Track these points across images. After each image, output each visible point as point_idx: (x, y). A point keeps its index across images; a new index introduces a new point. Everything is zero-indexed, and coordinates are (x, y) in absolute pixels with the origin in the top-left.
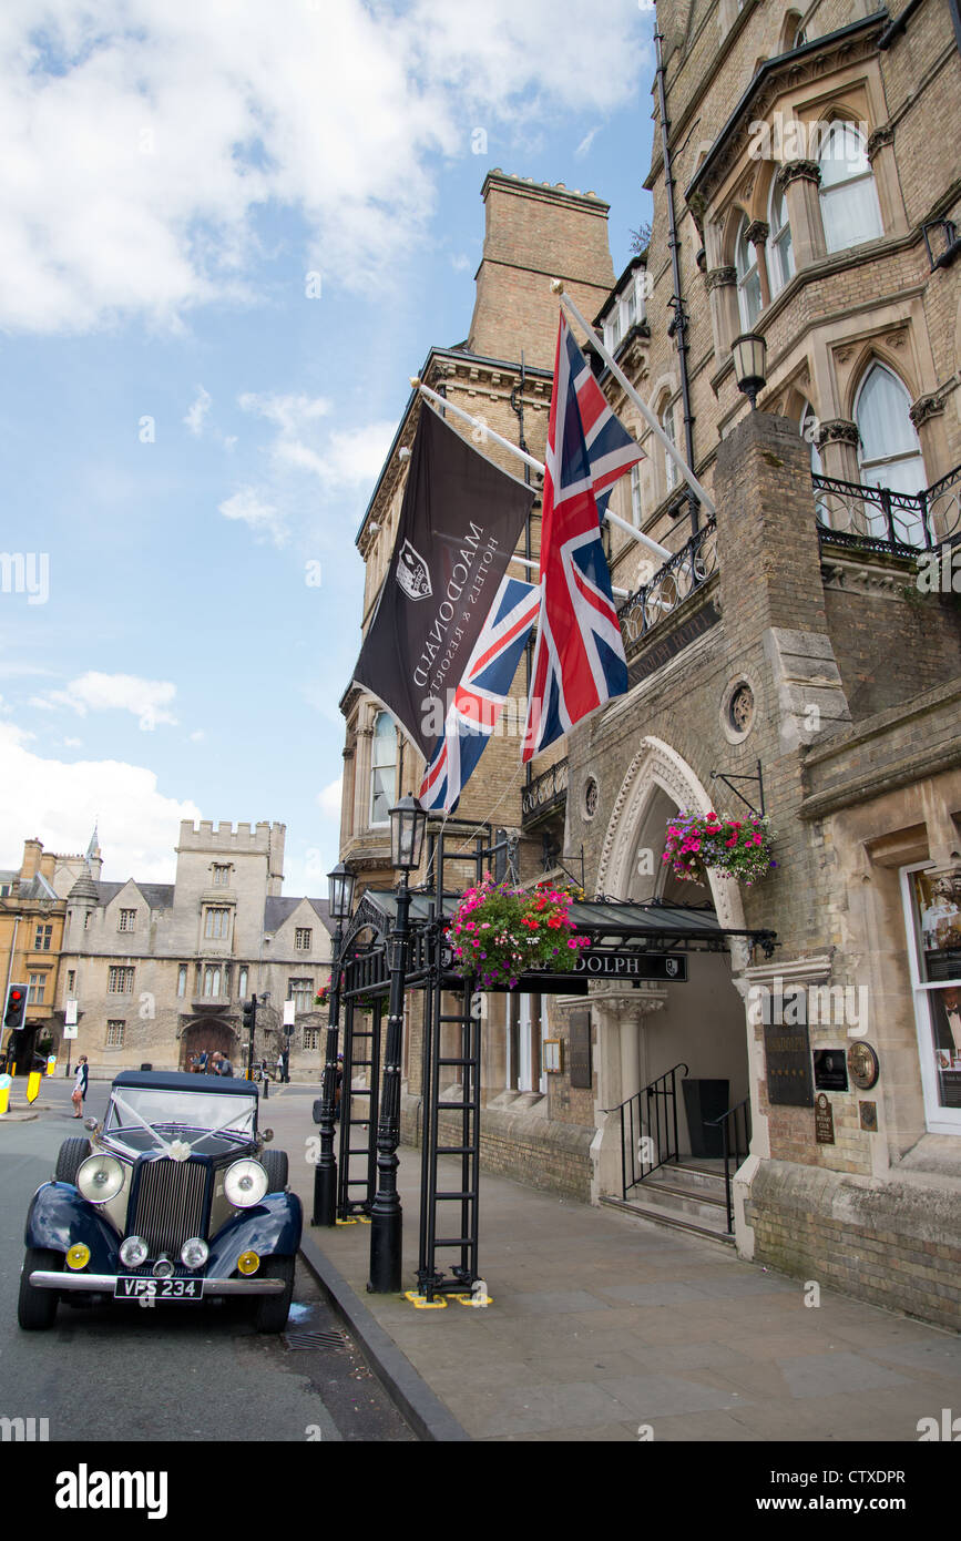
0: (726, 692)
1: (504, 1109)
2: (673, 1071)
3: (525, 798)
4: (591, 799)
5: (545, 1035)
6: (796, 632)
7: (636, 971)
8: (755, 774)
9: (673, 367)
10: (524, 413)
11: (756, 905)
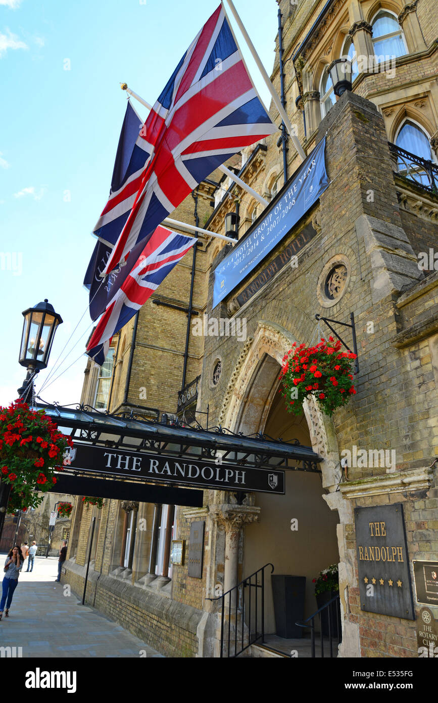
0: (323, 273)
1: (144, 587)
2: (263, 569)
3: (180, 397)
4: (217, 374)
5: (175, 537)
6: (381, 221)
7: (243, 482)
8: (350, 323)
9: (279, 161)
10: (198, 200)
11: (349, 429)
